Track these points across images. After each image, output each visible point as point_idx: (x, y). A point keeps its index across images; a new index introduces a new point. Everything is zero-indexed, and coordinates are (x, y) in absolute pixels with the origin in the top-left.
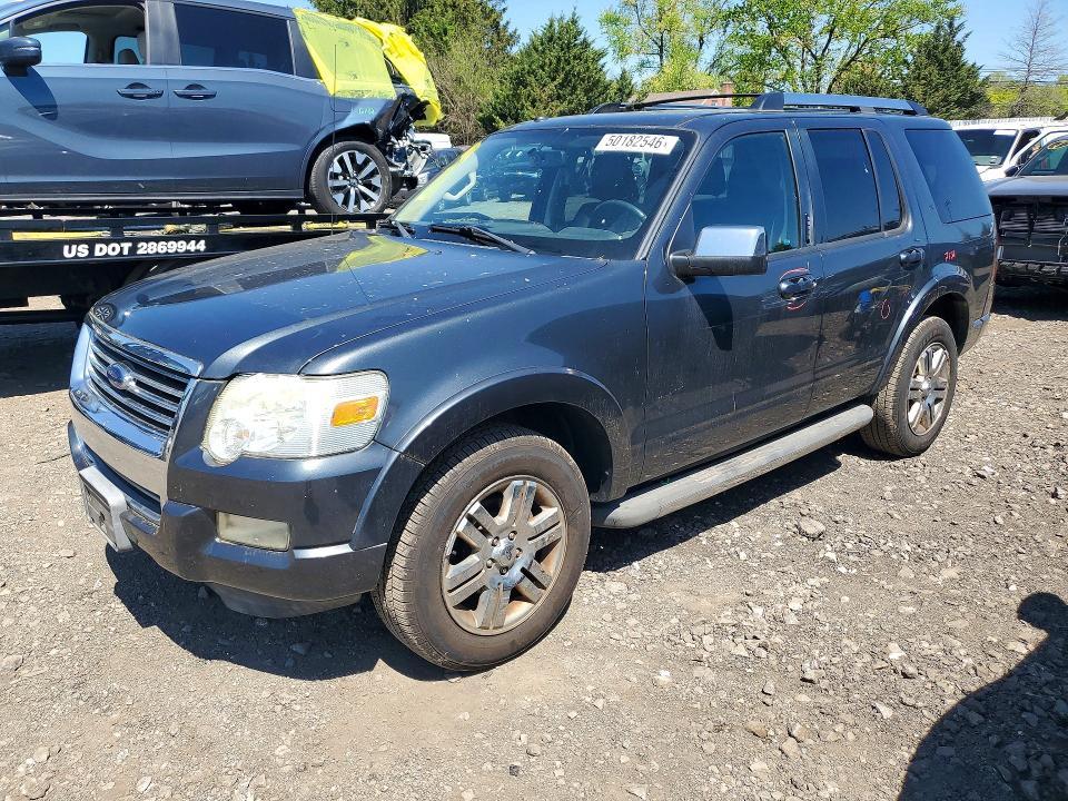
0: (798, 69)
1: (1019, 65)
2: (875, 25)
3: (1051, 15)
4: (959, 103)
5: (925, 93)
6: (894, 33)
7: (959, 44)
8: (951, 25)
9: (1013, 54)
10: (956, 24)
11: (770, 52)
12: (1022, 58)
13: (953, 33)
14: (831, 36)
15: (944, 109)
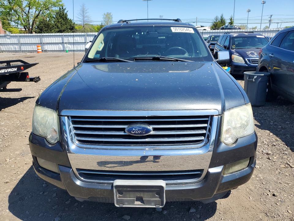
0: (21, 17)
1: (81, 20)
2: (42, 6)
3: (86, 8)
4: (70, 29)
5: (61, 26)
6: (48, 8)
7: (66, 13)
8: (63, 8)
9: (79, 17)
10: (64, 8)
11: (11, 11)
12: (81, 18)
13: (64, 10)
14: (29, 8)
15: (67, 30)
